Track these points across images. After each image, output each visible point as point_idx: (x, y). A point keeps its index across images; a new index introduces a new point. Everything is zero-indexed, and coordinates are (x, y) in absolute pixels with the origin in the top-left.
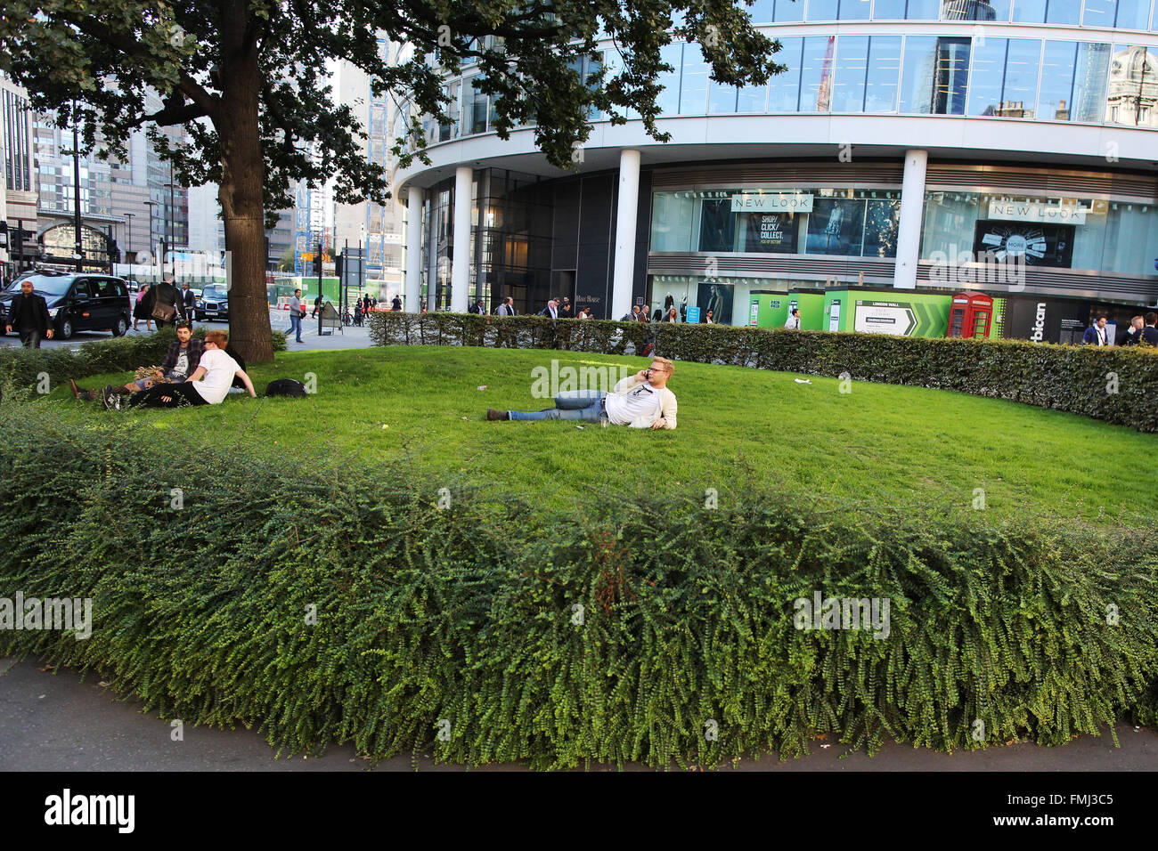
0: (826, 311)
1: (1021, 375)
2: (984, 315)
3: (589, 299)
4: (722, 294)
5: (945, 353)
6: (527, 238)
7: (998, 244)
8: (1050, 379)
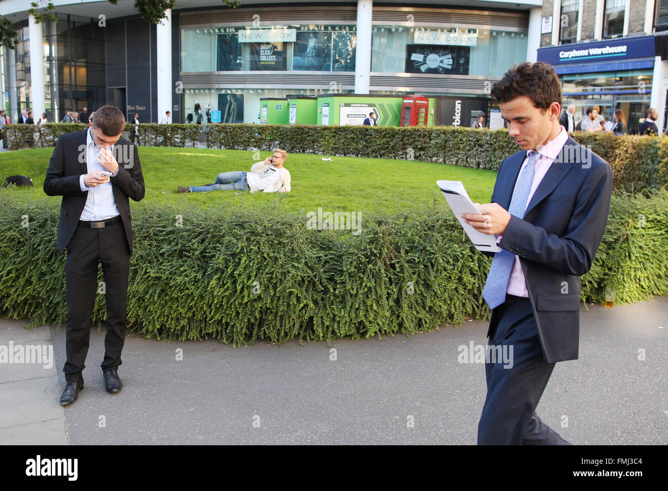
0: (319, 111)
1: (459, 149)
2: (423, 110)
3: (138, 108)
4: (235, 101)
5: (408, 136)
6: (85, 64)
7: (421, 60)
8: (477, 150)
